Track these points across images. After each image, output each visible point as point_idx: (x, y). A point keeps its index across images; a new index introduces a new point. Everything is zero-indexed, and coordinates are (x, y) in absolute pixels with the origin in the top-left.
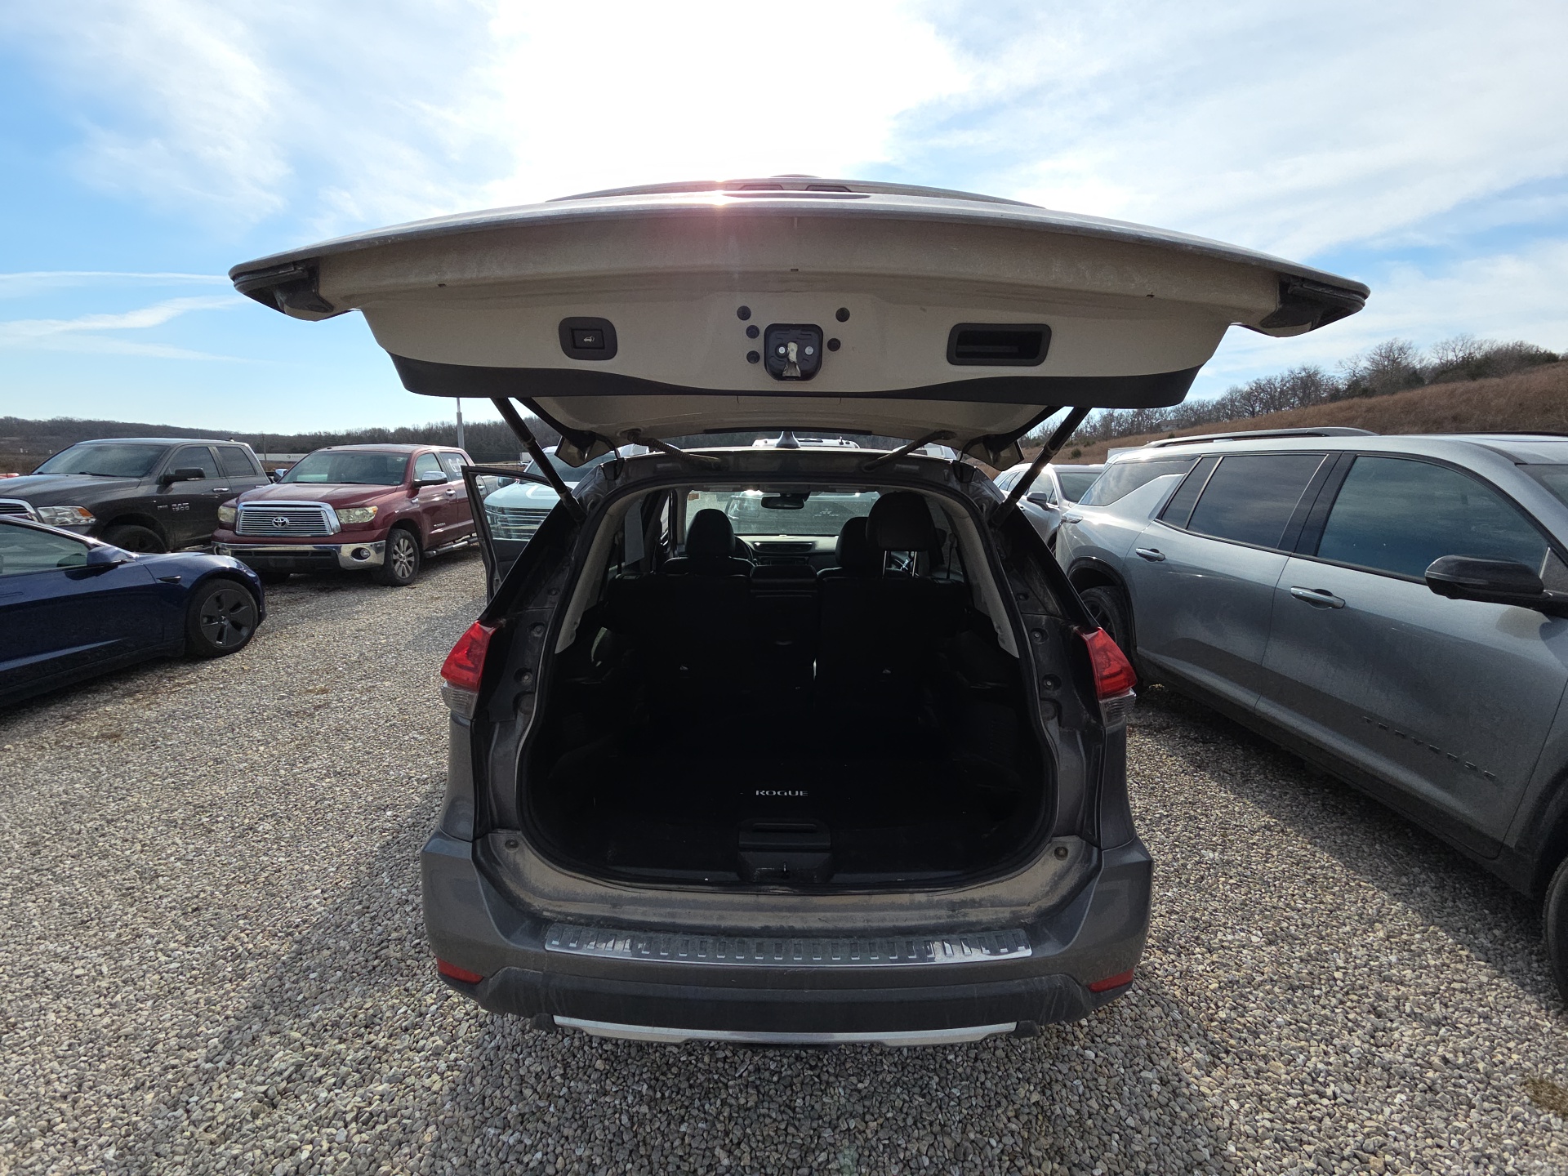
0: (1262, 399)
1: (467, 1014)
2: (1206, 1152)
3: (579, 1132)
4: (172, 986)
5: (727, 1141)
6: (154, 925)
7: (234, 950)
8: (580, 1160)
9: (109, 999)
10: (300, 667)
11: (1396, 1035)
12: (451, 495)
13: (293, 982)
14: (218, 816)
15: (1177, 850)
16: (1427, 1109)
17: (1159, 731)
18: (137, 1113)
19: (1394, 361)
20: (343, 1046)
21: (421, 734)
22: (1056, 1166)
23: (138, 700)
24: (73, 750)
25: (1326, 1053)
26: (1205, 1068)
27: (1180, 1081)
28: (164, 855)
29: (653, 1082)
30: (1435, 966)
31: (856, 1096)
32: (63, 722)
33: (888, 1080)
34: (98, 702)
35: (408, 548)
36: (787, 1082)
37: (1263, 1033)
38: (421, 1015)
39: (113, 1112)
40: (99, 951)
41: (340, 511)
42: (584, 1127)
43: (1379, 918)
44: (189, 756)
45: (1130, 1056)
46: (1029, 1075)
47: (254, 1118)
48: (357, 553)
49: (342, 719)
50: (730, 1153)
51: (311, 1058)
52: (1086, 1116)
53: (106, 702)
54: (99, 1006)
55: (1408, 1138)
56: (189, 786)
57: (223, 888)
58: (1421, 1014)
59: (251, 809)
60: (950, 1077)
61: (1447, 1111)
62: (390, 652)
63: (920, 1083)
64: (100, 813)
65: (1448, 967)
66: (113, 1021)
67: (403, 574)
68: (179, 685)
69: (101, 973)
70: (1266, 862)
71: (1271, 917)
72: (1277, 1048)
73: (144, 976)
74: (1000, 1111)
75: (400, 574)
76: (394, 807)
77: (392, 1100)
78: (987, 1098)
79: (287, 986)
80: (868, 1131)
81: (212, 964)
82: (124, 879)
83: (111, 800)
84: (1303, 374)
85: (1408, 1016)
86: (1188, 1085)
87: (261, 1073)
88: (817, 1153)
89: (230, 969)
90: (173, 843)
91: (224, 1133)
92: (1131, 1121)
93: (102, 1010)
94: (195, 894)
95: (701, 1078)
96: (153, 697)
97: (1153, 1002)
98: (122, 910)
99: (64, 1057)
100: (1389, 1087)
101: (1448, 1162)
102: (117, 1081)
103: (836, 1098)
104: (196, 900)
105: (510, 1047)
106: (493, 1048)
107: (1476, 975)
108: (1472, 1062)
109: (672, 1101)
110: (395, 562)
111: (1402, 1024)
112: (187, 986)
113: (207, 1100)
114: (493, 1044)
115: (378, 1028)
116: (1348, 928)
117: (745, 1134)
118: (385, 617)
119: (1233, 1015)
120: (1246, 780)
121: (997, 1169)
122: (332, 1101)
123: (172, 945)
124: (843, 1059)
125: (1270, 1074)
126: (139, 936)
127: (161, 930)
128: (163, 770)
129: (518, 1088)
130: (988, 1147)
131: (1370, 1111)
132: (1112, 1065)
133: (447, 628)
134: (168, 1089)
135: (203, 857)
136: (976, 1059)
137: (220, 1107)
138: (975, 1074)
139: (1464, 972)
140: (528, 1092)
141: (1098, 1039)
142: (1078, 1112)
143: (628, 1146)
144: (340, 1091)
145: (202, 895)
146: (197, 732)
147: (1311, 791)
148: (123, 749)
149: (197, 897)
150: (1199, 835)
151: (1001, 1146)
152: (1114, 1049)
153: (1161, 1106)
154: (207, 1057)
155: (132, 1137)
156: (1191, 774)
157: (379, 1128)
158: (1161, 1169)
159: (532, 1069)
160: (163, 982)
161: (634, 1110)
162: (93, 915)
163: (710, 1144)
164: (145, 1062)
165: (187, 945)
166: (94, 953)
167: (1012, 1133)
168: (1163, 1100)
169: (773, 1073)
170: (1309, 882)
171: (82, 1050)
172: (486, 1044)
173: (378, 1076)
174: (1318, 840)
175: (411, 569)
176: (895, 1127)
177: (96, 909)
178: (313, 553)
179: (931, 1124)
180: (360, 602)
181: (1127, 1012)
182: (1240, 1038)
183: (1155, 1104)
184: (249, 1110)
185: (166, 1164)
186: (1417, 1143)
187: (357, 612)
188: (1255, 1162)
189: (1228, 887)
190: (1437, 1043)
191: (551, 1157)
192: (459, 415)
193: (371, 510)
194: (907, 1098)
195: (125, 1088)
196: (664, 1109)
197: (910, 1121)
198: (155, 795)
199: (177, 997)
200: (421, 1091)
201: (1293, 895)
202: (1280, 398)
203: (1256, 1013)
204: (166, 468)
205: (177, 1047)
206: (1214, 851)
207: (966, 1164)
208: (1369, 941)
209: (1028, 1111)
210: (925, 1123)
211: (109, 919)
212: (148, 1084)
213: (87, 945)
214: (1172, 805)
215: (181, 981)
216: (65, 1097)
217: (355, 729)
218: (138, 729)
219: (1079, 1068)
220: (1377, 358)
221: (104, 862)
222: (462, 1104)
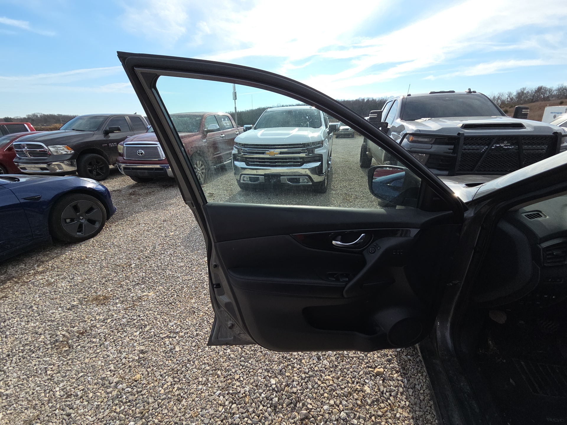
12: (223, 137)
35: (202, 165)
178: (156, 169)
192: (235, 108)
204: (106, 127)
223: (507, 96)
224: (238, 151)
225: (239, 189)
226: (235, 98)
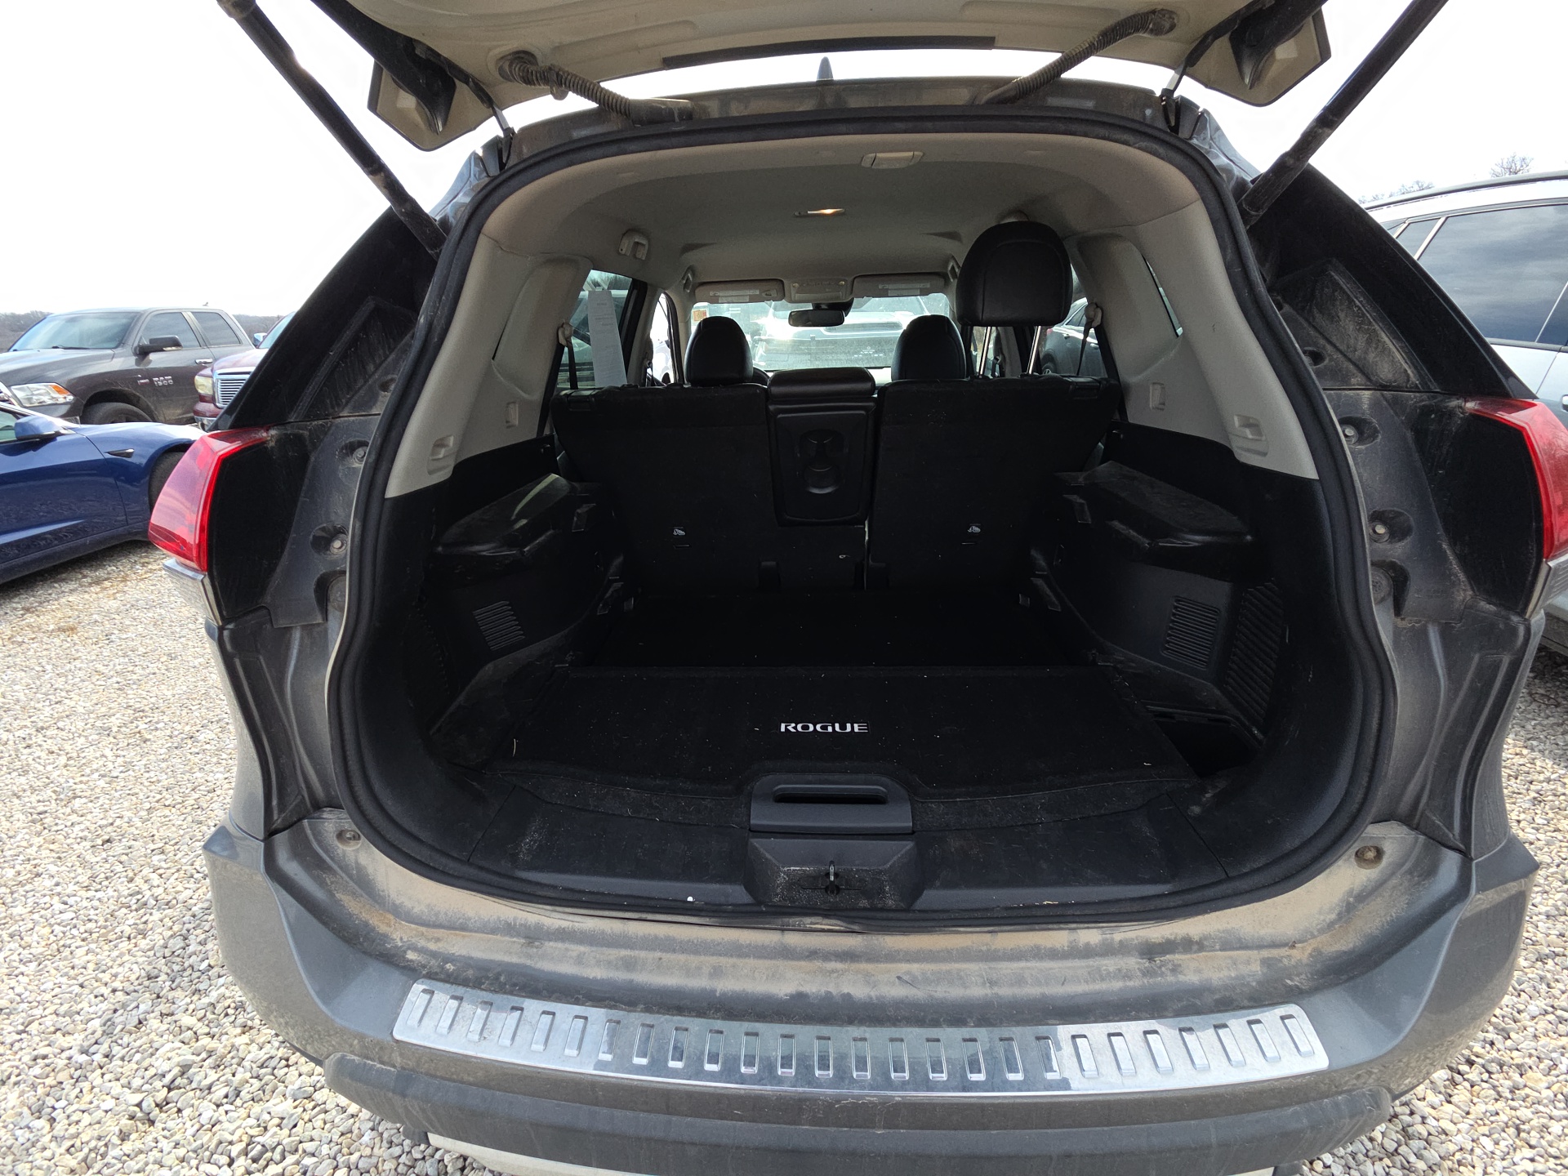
4: (61, 943)
6: (58, 860)
7: (140, 896)
13: (200, 943)
14: (158, 722)
20: (245, 1038)
23: (105, 589)
24: (25, 646)
26: (1443, 1090)
27: (1412, 1113)
28: (88, 771)
32: (23, 615)
34: (63, 592)
47: (123, 1140)
51: (204, 1055)
53: (72, 591)
56: (135, 687)
57: (144, 813)
64: (33, 719)
68: (151, 571)
72: (1533, 1051)
73: (33, 929)
77: (295, 1126)
79: (191, 949)
81: (112, 915)
82: (39, 801)
83: (47, 703)
87: (140, 1073)
89: (131, 922)
90: (103, 756)
91: (85, 1160)
94: (111, 821)
98: (28, 841)
104: (109, 829)
112: (80, 943)
113: (75, 1107)
122: (218, 1122)
123: (72, 888)
125: (1527, 1090)
126: (38, 875)
127: (64, 868)
128: (111, 667)
134: (34, 1087)
135: (130, 772)
137: (87, 1119)
144: (232, 1107)
145: (118, 822)
148: (75, 644)
149: (112, 824)
154: (82, 1046)
160: (53, 938)
164: (17, 1046)
165: (87, 888)
170: (1536, 801)
173: (281, 1087)
174: (1535, 743)
182: (1484, 1040)
184: (117, 1130)
198: (95, 697)
199: (65, 959)
200: (334, 1112)
201: (1519, 822)
204: (141, 338)
205: (52, 1029)
211: (12, 852)
212: (13, 1079)
215: (73, 937)
218: (96, 621)
221: (23, 780)
222: (385, 1135)
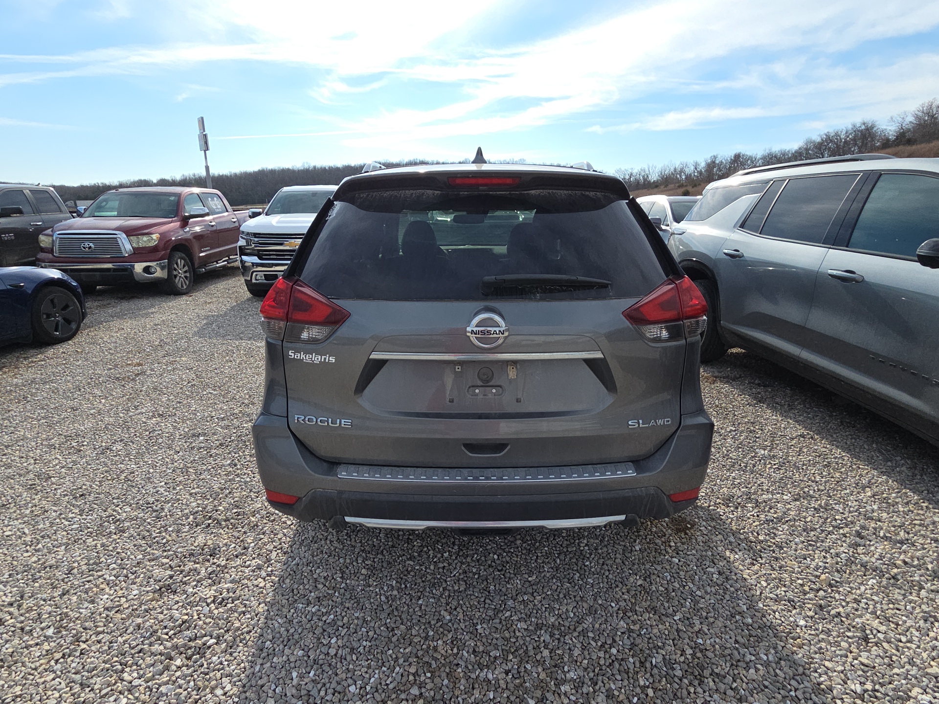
0: (830, 148)
1: (275, 547)
2: (745, 607)
3: (355, 605)
4: (76, 538)
5: (448, 608)
6: (55, 505)
7: (113, 517)
8: (358, 618)
9: (33, 547)
10: (118, 349)
11: (872, 548)
12: (212, 226)
13: (158, 533)
14: (83, 442)
15: (740, 450)
16: (891, 588)
17: (734, 380)
18: (67, 607)
19: (933, 116)
20: (197, 566)
21: (215, 390)
22: (651, 615)
23: (6, 372)
25: (825, 557)
26: (747, 566)
27: (731, 572)
28: (51, 465)
29: (399, 580)
30: (903, 511)
31: (527, 584)
33: (548, 575)
35: (184, 266)
36: (484, 578)
37: (785, 547)
38: (245, 548)
39: (49, 609)
40: (20, 521)
41: (132, 238)
42: (358, 603)
43: (870, 485)
44: (53, 406)
45: (700, 561)
46: (636, 571)
48: (147, 270)
49: (156, 382)
50: (450, 613)
52: (671, 591)
54: (27, 551)
55: (876, 603)
56: (58, 424)
57: (98, 483)
58: (891, 537)
59: (105, 437)
60: (587, 573)
61: (905, 590)
62: (182, 338)
63: (568, 577)
65: (913, 512)
66: (39, 559)
67: (182, 286)
69: (24, 533)
70: (799, 455)
71: (798, 486)
72: (794, 555)
73: (55, 533)
74: (617, 589)
75: (180, 286)
76: (204, 435)
77: (235, 592)
78: (610, 583)
79: (154, 535)
80: (535, 601)
81: (101, 525)
82: (27, 480)
84: (863, 127)
85: (882, 538)
86: (736, 574)
88: (504, 612)
89: (113, 527)
90: (56, 458)
92: (698, 593)
93: (30, 554)
95: (429, 577)
96: (16, 370)
97: (717, 533)
98: (31, 497)
99: (7, 582)
100: (865, 575)
101: (904, 618)
102: (49, 591)
103: (515, 585)
104: (80, 490)
105: (305, 564)
106: (294, 565)
107: (931, 517)
108: (924, 564)
109: (412, 589)
110: (176, 276)
111: (877, 542)
112: (86, 537)
113: (114, 596)
114: (294, 562)
115: (218, 556)
116: (848, 491)
117: (459, 604)
118: (174, 316)
119: (767, 538)
120: (791, 407)
121: (615, 617)
122: (196, 593)
123: (71, 515)
124: (519, 566)
126: (46, 511)
127: (61, 508)
128: (37, 414)
129: (314, 584)
130: (610, 607)
131: (851, 588)
132: (689, 565)
133: (221, 322)
135: (79, 465)
136: (603, 564)
137: (123, 600)
138: (602, 572)
139: (923, 515)
140: (320, 586)
141: (681, 553)
142: (666, 589)
143: (388, 611)
144: (200, 588)
145: (84, 487)
146: (55, 391)
147: (834, 414)
149: (81, 488)
150: (755, 441)
151: (618, 606)
152: (691, 557)
153: (718, 585)
155: (65, 621)
156: (754, 406)
157: (229, 606)
158: (716, 616)
159: (321, 574)
160: (70, 536)
161: (389, 594)
162: (10, 501)
163: (438, 609)
164: (66, 580)
165: (81, 515)
166: (16, 522)
167: (625, 600)
168: (719, 582)
169: (474, 574)
170: (826, 466)
171: (19, 576)
172: (289, 563)
173: (223, 580)
174: (835, 443)
175: (187, 283)
176: (552, 599)
177: (12, 497)
178: (115, 270)
179: (575, 597)
180: (153, 306)
181: (700, 539)
183: (715, 584)
185: (91, 633)
186: (882, 606)
187: (152, 313)
188: (774, 612)
189: (773, 470)
190: (900, 553)
191: (339, 617)
192: (207, 168)
193: (154, 236)
194: (560, 585)
195: (56, 594)
196: (407, 593)
197: (561, 596)
198: (35, 430)
199: (81, 544)
200: (252, 587)
201: (814, 474)
202: (844, 147)
203: (781, 537)
205: (87, 570)
206: (765, 450)
207: (596, 615)
208: (860, 498)
209: (635, 589)
210: (571, 596)
211: (22, 503)
212: (71, 592)
213: (10, 518)
214: (739, 424)
215: (82, 535)
216: (11, 604)
217: (167, 388)
218: (11, 391)
219: (668, 567)
220: (920, 114)
223: (692, 168)
224: (247, 242)
225: (248, 295)
226: (205, 146)
